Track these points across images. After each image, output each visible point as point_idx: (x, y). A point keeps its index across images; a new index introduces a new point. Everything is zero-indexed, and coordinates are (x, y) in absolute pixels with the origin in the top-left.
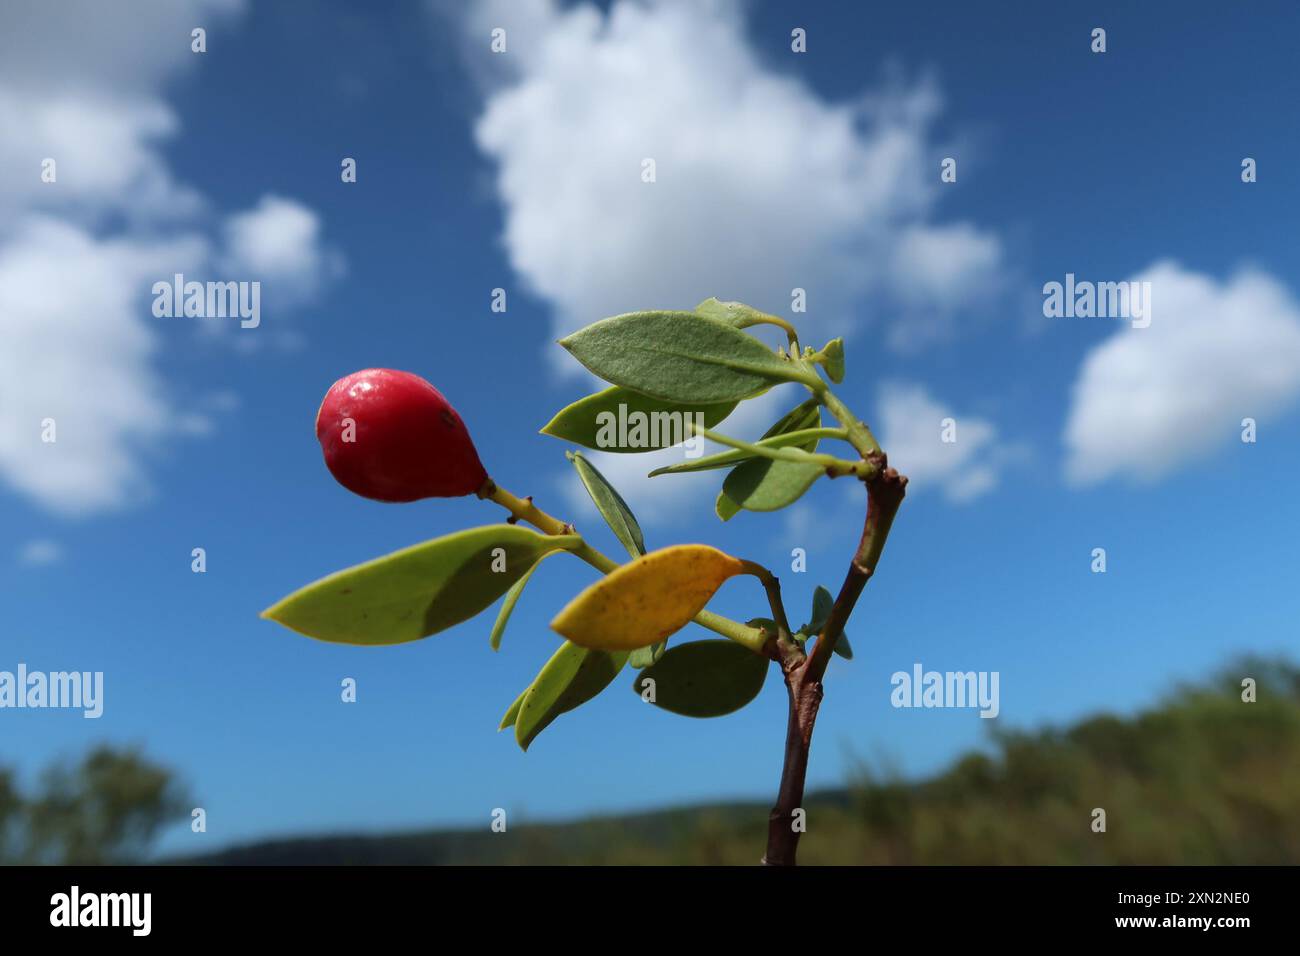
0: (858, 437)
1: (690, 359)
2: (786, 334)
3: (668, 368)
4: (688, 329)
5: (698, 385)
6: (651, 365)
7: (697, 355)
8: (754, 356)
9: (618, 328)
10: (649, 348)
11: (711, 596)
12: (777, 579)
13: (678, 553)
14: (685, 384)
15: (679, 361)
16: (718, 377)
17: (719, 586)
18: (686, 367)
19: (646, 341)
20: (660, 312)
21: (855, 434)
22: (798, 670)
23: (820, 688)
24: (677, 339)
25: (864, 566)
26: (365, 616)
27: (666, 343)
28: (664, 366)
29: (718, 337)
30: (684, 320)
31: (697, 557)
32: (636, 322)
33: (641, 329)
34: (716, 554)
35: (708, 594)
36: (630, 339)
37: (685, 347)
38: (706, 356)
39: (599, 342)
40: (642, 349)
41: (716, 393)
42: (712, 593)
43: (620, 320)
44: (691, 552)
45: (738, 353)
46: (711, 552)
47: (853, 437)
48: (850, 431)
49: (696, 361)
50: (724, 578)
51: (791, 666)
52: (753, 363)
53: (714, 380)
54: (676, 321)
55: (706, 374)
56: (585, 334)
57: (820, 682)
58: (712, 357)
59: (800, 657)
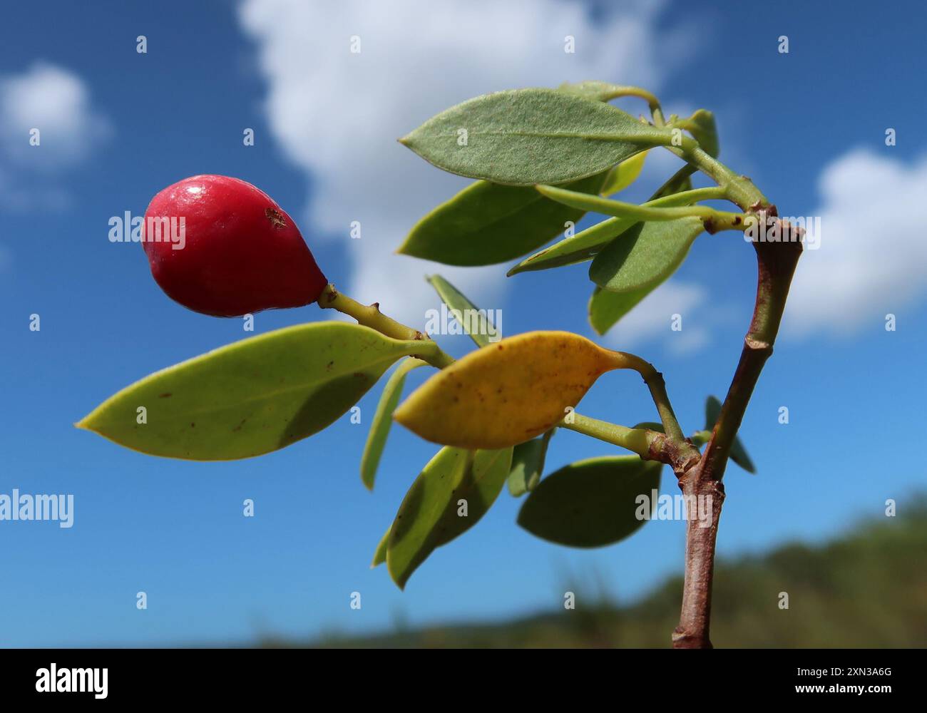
0: (740, 191)
1: (541, 137)
2: (648, 104)
3: (516, 150)
4: (535, 106)
5: (552, 164)
6: (497, 150)
7: (547, 132)
8: (611, 124)
9: (460, 116)
10: (494, 132)
11: (584, 393)
12: (661, 374)
13: (540, 340)
14: (536, 165)
15: (528, 142)
16: (572, 153)
17: (592, 382)
18: (537, 147)
19: (492, 125)
20: (504, 92)
21: (736, 189)
22: (693, 469)
23: (721, 487)
24: (524, 118)
25: (760, 339)
26: (193, 425)
27: (513, 123)
28: (512, 148)
29: (569, 109)
30: (531, 96)
31: (564, 345)
32: (479, 107)
33: (484, 114)
34: (586, 345)
35: (581, 390)
36: (475, 125)
37: (534, 126)
38: (557, 132)
39: (441, 134)
40: (487, 134)
41: (571, 170)
42: (586, 389)
43: (462, 108)
44: (556, 340)
45: (593, 123)
46: (580, 341)
47: (733, 193)
48: (730, 186)
49: (548, 138)
50: (598, 372)
51: (684, 465)
52: (611, 132)
53: (568, 156)
54: (521, 99)
55: (558, 151)
56: (427, 128)
57: (720, 481)
58: (564, 132)
59: (694, 454)
